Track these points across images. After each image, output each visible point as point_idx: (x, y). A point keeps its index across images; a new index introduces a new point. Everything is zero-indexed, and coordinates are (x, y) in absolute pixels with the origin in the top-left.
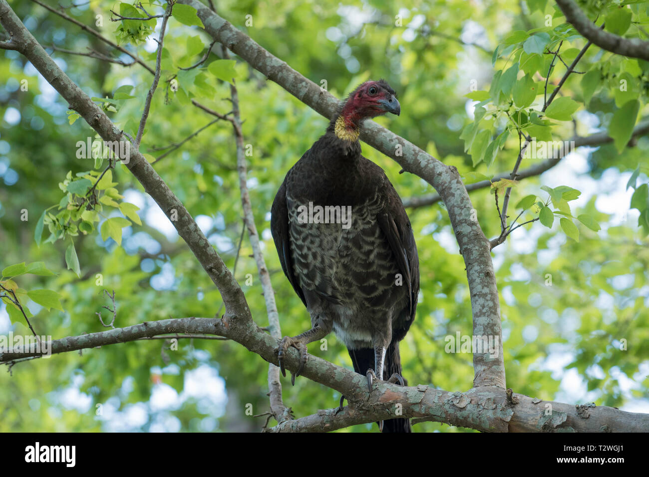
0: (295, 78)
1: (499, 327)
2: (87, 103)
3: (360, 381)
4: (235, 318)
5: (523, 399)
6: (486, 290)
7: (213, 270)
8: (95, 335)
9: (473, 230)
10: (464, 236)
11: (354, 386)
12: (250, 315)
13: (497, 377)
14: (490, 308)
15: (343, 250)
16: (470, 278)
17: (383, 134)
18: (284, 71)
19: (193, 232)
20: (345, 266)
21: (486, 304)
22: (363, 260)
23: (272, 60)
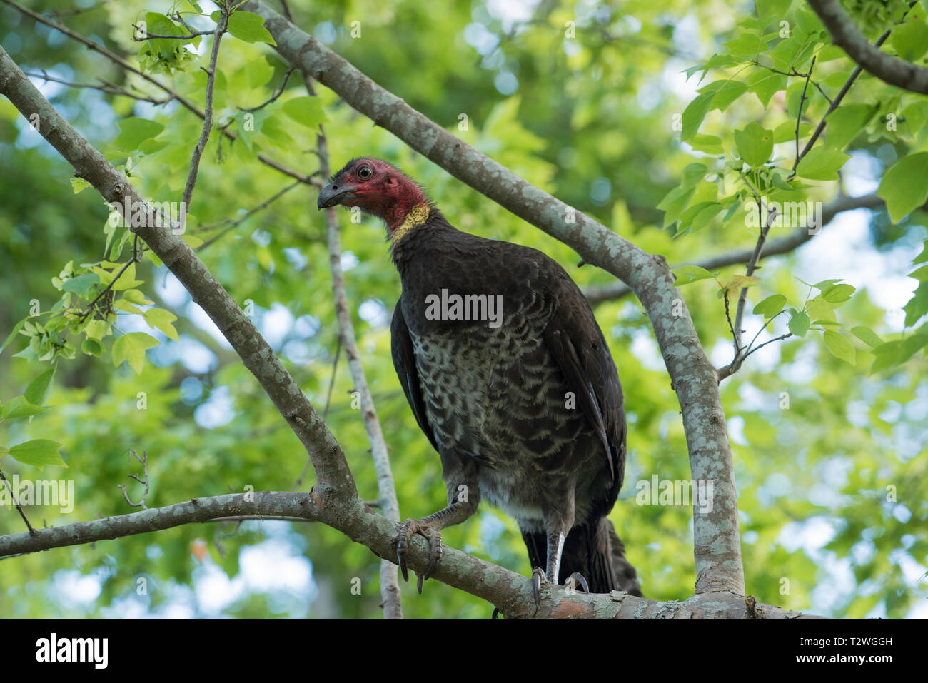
0: (418, 123)
1: (734, 502)
2: (102, 167)
3: (521, 586)
4: (331, 491)
5: (772, 612)
6: (712, 445)
7: (297, 418)
8: (117, 519)
9: (691, 353)
10: (678, 361)
11: (513, 594)
12: (354, 486)
13: (732, 578)
14: (719, 472)
15: (496, 389)
16: (688, 427)
17: (553, 207)
18: (401, 114)
19: (266, 361)
20: (500, 412)
21: (713, 466)
22: (527, 402)
23: (381, 96)
